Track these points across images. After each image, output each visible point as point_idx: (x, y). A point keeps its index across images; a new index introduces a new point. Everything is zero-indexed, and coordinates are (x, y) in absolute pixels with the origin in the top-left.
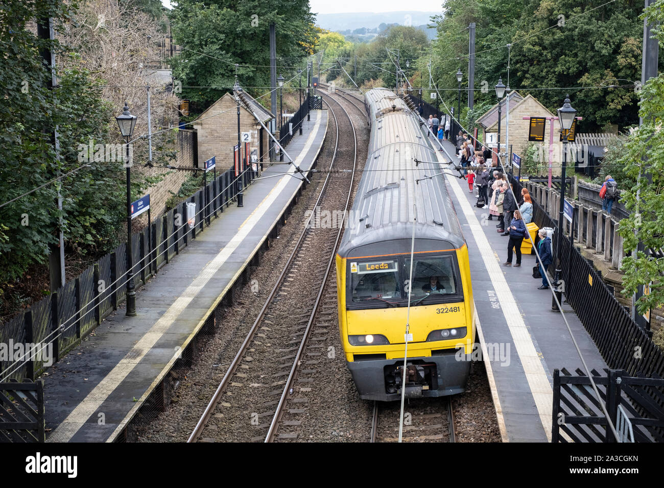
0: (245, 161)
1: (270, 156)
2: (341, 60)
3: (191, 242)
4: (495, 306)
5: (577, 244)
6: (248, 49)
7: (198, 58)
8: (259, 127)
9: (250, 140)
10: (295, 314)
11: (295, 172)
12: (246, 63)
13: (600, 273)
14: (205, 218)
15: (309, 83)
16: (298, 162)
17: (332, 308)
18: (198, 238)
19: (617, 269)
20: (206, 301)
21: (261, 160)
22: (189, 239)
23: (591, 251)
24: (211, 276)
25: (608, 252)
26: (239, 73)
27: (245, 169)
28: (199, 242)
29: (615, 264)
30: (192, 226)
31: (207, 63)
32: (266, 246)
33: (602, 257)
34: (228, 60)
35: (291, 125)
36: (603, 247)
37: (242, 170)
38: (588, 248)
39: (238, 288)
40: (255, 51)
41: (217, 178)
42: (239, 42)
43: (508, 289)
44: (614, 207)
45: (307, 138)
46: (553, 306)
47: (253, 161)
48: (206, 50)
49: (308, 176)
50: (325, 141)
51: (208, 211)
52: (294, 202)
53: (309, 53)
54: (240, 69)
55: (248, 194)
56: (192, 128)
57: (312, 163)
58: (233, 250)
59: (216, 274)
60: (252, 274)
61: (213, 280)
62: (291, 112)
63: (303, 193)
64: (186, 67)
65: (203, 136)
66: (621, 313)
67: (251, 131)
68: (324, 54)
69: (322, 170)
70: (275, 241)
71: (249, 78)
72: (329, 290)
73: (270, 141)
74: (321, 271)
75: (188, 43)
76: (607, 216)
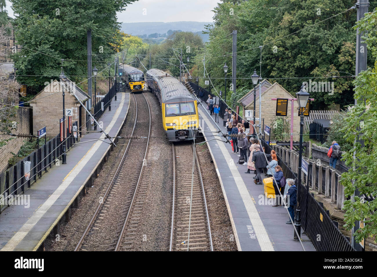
0: (68, 130)
1: (87, 126)
2: (139, 56)
3: (27, 190)
4: (252, 237)
5: (311, 191)
6: (71, 48)
7: (34, 54)
8: (79, 105)
9: (72, 114)
10: (104, 244)
11: (105, 138)
12: (69, 58)
13: (328, 212)
14: (37, 173)
15: (116, 73)
16: (107, 131)
17: (132, 239)
18: (32, 188)
19: (340, 209)
20: (37, 235)
21: (80, 129)
22: (26, 188)
23: (321, 196)
24: (41, 216)
25: (334, 196)
26: (64, 66)
27: (68, 136)
28: (33, 190)
29: (339, 205)
30: (27, 179)
31: (40, 58)
32: (83, 193)
33: (329, 201)
34: (56, 55)
35: (102, 103)
36: (330, 193)
37: (65, 137)
38: (320, 194)
39: (62, 225)
40: (76, 49)
41: (47, 143)
42: (64, 43)
43: (262, 224)
44: (338, 164)
45: (114, 113)
46: (295, 236)
47: (74, 130)
48: (40, 48)
49: (115, 141)
50: (127, 115)
51: (40, 167)
52: (104, 161)
53: (116, 51)
54: (65, 63)
55: (70, 154)
56: (29, 105)
57: (118, 131)
58: (58, 196)
59: (46, 214)
60: (72, 214)
61: (43, 219)
62: (103, 94)
63: (111, 153)
64: (25, 61)
65: (37, 112)
66: (344, 242)
67: (73, 108)
68: (127, 52)
69: (125, 137)
70: (90, 189)
71: (71, 69)
72: (130, 226)
73: (87, 115)
74: (124, 212)
75: (26, 43)
76: (333, 171)
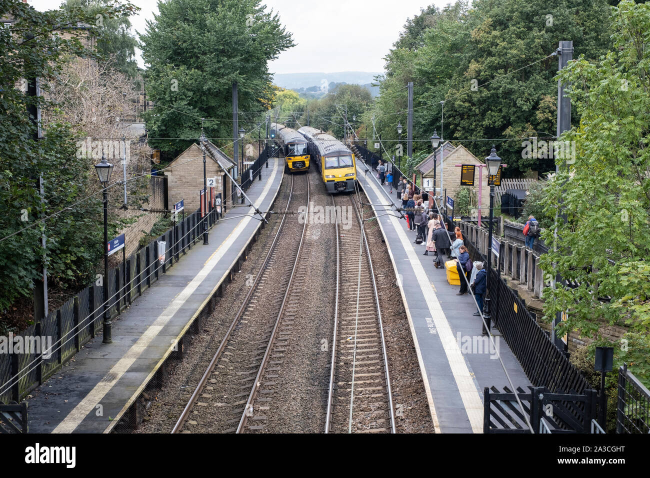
0: (210, 203)
1: (233, 199)
2: (295, 114)
3: (162, 276)
4: (432, 332)
5: (503, 276)
6: (213, 105)
7: (168, 112)
8: (223, 174)
9: (214, 184)
10: (254, 340)
11: (255, 214)
12: (211, 117)
13: (523, 301)
14: (174, 255)
15: (267, 134)
16: (257, 204)
17: (288, 335)
18: (168, 273)
19: (538, 298)
20: (175, 329)
21: (225, 203)
22: (160, 273)
23: (516, 282)
24: (179, 307)
25: (531, 283)
26: (205, 126)
27: (210, 211)
28: (169, 276)
29: (536, 293)
30: (162, 262)
31: (177, 117)
32: (229, 280)
33: (525, 288)
34: (195, 114)
35: (251, 171)
36: (526, 279)
37: (207, 212)
38: (513, 279)
39: (204, 317)
40: (219, 106)
41: (185, 219)
42: (205, 99)
43: (444, 316)
44: (535, 243)
45: (266, 183)
46: (483, 331)
47: (217, 204)
48: (175, 105)
49: (266, 217)
50: (281, 185)
51: (177, 249)
52: (254, 240)
53: (267, 108)
54: (206, 123)
55: (214, 233)
56: (163, 174)
57: (270, 205)
58: (199, 283)
59: (184, 304)
60: (216, 304)
61: (181, 311)
62: (252, 160)
63: (262, 232)
64: (158, 121)
65: (172, 182)
66: (542, 337)
67: (216, 177)
68: (281, 109)
69: (279, 211)
70: (237, 275)
71: (214, 130)
72: (285, 319)
73: (232, 185)
74: (278, 302)
75: (160, 99)
76: (529, 251)
